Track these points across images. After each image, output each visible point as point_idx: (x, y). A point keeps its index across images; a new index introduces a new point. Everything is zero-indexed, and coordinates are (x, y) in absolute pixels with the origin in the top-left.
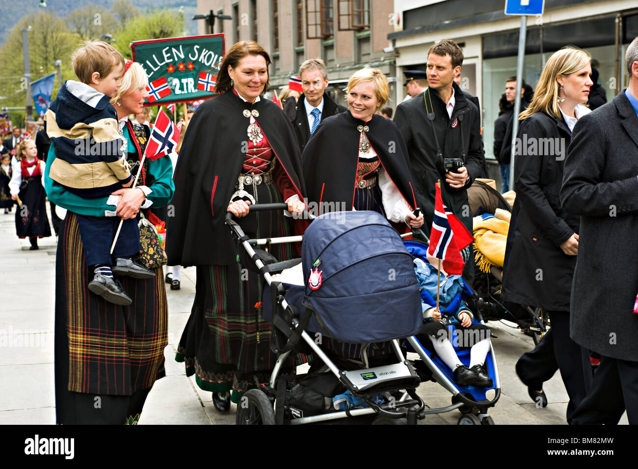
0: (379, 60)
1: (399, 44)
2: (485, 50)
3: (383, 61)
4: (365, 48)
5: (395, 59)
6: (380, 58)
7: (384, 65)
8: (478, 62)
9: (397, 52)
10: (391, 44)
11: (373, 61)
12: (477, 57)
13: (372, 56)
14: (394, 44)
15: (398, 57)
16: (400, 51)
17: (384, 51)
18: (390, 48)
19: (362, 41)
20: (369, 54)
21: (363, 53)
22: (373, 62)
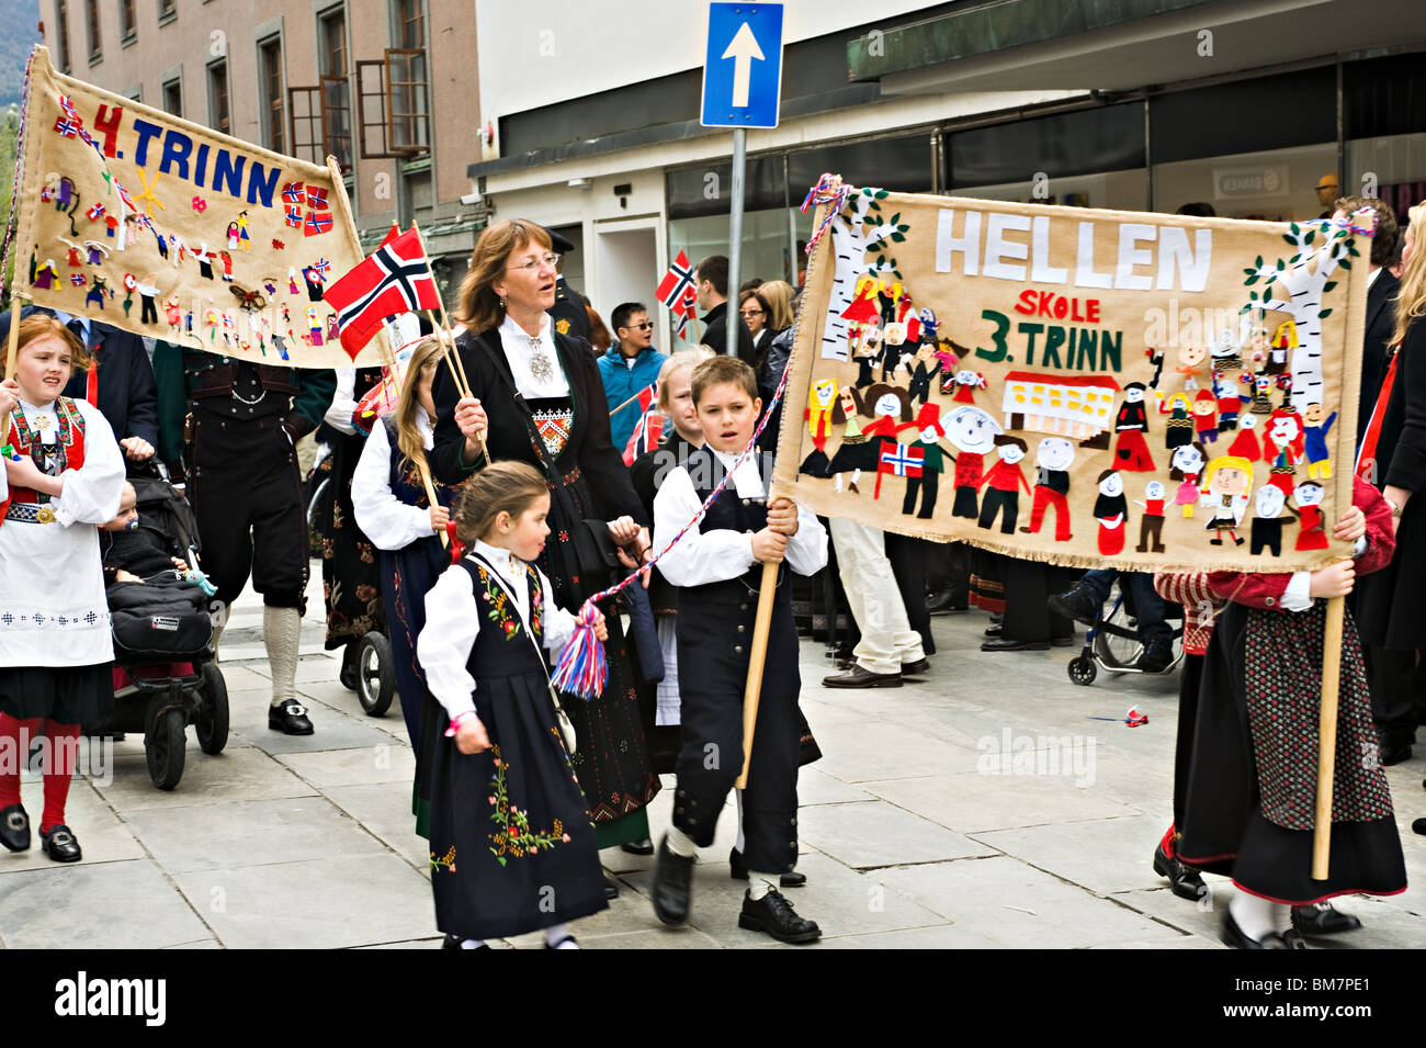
0: (450, 220)
1: (493, 187)
2: (673, 200)
3: (461, 223)
4: (422, 196)
5: (487, 218)
6: (454, 217)
7: (462, 231)
8: (660, 225)
9: (489, 204)
10: (475, 188)
11: (439, 222)
12: (657, 215)
13: (436, 213)
14: (482, 188)
15: (490, 213)
16: (495, 202)
17: (461, 201)
18: (474, 196)
19: (413, 181)
20: (430, 208)
21: (416, 206)
22: (438, 226)
